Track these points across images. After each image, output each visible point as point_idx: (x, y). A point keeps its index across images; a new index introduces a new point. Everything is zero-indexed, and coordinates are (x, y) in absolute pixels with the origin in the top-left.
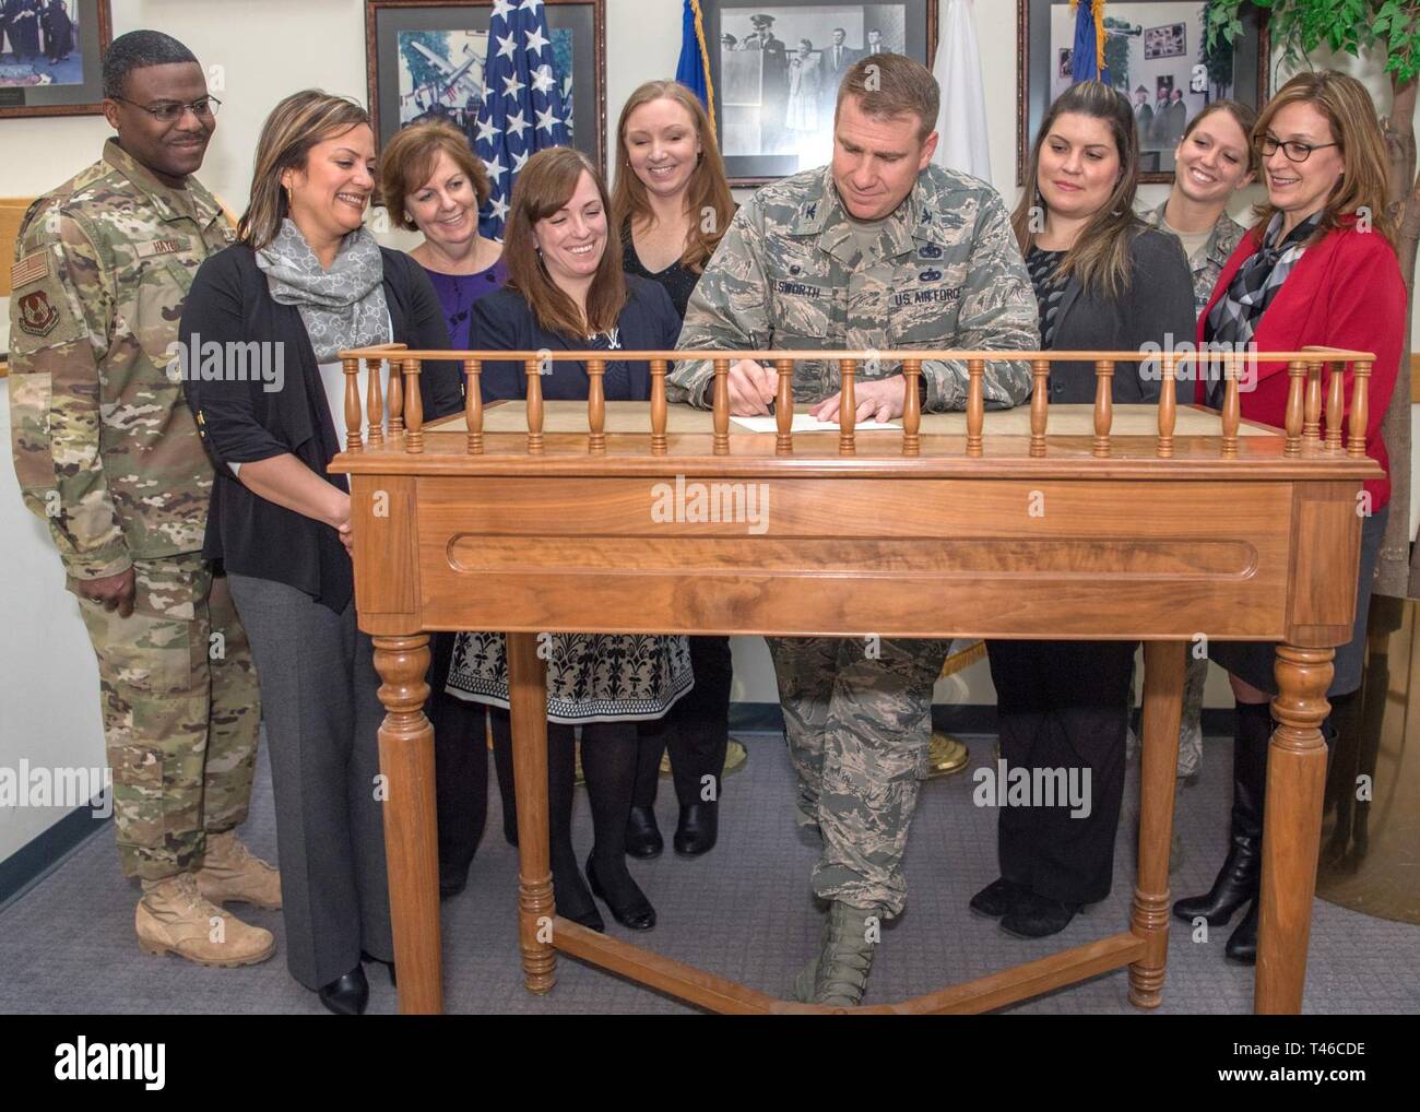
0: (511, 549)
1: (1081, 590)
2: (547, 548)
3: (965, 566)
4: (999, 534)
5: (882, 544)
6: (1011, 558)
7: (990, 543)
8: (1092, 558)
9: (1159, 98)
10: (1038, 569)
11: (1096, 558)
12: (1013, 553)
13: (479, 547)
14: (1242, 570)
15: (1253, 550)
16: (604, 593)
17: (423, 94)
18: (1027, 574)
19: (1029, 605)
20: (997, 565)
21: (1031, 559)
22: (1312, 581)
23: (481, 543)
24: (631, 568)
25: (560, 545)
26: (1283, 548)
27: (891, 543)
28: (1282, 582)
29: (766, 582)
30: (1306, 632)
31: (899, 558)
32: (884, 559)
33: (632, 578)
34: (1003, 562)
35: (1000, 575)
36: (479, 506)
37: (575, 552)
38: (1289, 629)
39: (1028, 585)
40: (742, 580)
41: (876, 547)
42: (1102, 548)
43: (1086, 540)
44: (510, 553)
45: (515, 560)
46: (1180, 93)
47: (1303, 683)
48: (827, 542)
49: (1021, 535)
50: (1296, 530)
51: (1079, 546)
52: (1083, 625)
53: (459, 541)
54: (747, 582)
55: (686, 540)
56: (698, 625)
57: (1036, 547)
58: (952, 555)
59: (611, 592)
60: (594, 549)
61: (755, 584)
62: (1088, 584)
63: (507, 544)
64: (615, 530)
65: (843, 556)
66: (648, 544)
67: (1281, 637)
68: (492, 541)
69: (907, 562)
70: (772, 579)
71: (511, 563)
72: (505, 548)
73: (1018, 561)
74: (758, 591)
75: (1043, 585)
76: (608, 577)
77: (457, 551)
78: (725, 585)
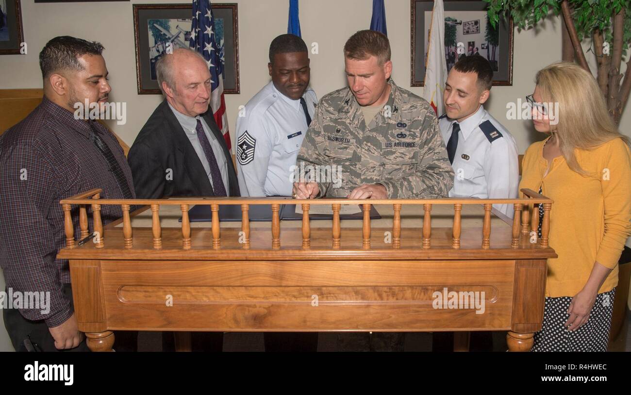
0: (148, 292)
1: (418, 309)
2: (165, 291)
3: (363, 298)
4: (379, 284)
5: (324, 288)
6: (384, 295)
7: (375, 288)
8: (423, 294)
9: (469, 51)
10: (397, 299)
11: (424, 294)
12: (386, 292)
13: (133, 291)
14: (492, 298)
15: (496, 289)
16: (193, 313)
17: (159, 46)
18: (392, 301)
19: (393, 316)
20: (378, 298)
21: (394, 295)
22: (524, 304)
23: (134, 289)
24: (205, 300)
25: (172, 290)
26: (511, 289)
27: (328, 288)
28: (511, 304)
29: (269, 307)
30: (521, 326)
31: (332, 295)
32: (325, 296)
33: (206, 305)
34: (381, 297)
35: (379, 302)
36: (132, 273)
37: (179, 293)
38: (513, 325)
39: (393, 307)
40: (258, 306)
41: (321, 289)
42: (427, 290)
43: (420, 286)
44: (148, 294)
45: (150, 297)
46: (477, 49)
47: (519, 348)
48: (298, 288)
49: (389, 284)
50: (516, 281)
51: (416, 289)
52: (418, 325)
53: (123, 288)
54: (260, 307)
55: (231, 288)
56: (238, 327)
57: (396, 289)
58: (357, 293)
59: (196, 312)
60: (188, 292)
61: (264, 308)
62: (420, 307)
63: (146, 290)
64: (197, 283)
65: (306, 294)
66: (213, 289)
67: (510, 329)
68: (139, 288)
69: (336, 297)
70: (272, 305)
71: (149, 298)
72: (145, 291)
73: (388, 296)
74: (266, 311)
75: (399, 307)
76: (194, 305)
77: (122, 293)
78: (250, 308)
